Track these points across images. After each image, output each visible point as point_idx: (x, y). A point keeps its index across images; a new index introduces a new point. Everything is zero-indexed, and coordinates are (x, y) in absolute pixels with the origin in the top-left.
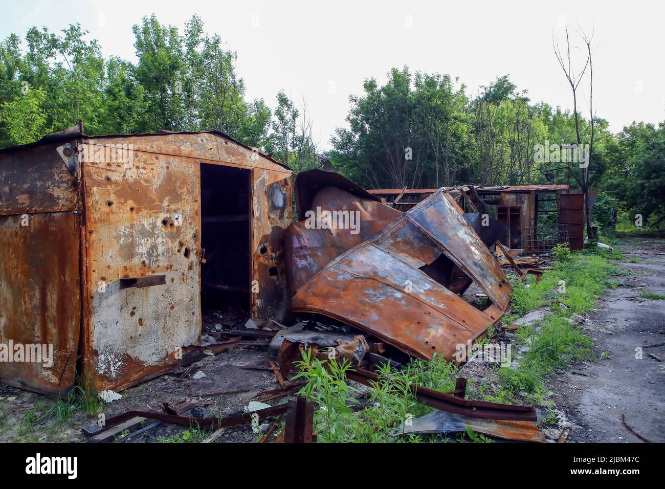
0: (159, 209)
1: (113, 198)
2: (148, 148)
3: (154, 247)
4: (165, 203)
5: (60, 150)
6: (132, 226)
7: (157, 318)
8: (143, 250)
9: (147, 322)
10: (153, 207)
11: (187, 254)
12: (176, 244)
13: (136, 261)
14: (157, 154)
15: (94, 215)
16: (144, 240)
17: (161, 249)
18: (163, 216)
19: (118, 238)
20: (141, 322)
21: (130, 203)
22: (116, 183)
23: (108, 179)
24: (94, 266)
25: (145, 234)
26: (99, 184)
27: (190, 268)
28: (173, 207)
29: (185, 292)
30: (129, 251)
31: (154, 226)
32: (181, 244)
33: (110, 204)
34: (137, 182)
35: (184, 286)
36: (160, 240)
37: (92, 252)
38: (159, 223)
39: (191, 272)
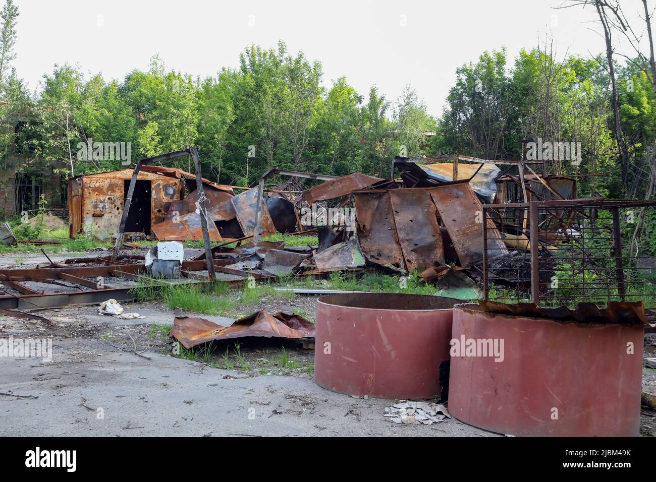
0: (107, 195)
1: (91, 191)
2: (104, 177)
3: (104, 206)
4: (109, 193)
5: (77, 179)
6: (97, 199)
7: (105, 227)
8: (101, 206)
9: (101, 228)
10: (104, 194)
11: (118, 209)
12: (113, 206)
13: (98, 209)
14: (106, 178)
15: (85, 196)
16: (101, 204)
17: (107, 207)
18: (108, 197)
19: (92, 203)
20: (99, 227)
21: (96, 193)
22: (92, 187)
23: (90, 186)
24: (85, 209)
25: (101, 202)
26: (87, 188)
27: (119, 214)
28: (112, 194)
29: (116, 221)
30: (96, 206)
31: (105, 200)
32: (115, 206)
33: (90, 193)
34: (99, 187)
35: (116, 219)
36: (107, 204)
37: (84, 206)
38: (107, 199)
39: (119, 215)
